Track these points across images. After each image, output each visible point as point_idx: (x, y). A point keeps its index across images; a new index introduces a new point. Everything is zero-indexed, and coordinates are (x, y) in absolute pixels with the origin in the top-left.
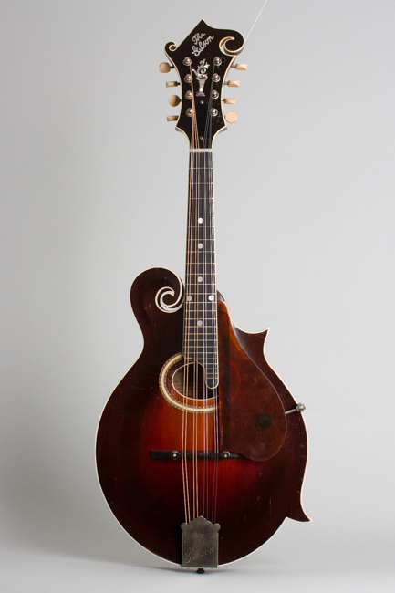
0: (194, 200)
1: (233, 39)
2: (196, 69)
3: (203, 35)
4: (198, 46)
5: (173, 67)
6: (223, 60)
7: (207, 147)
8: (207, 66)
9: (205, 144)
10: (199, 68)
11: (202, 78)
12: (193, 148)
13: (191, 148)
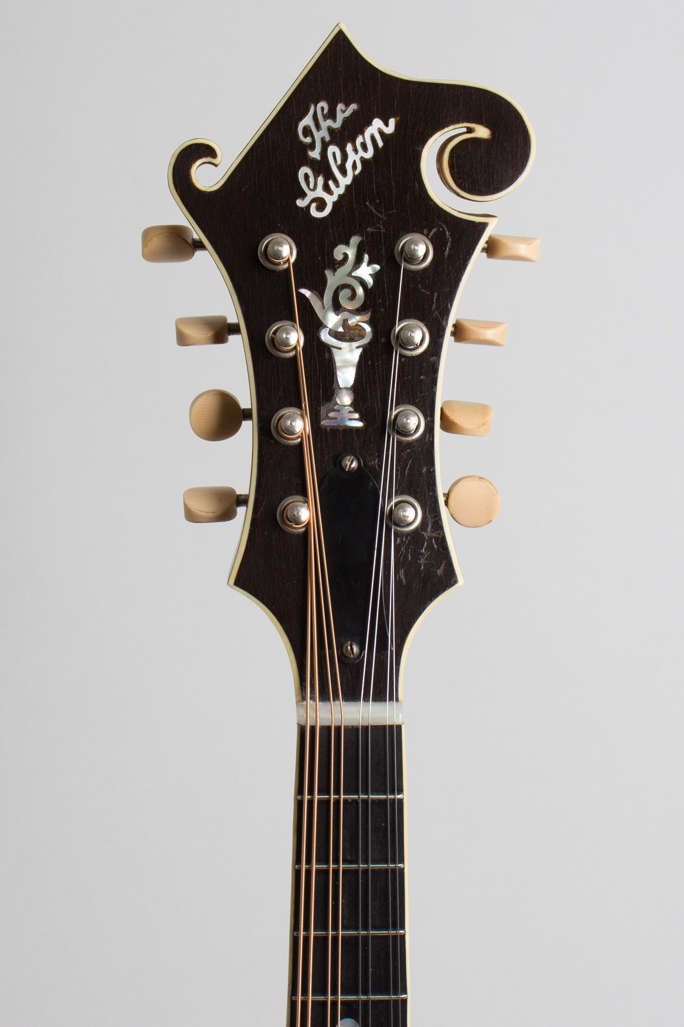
0: (321, 942)
1: (482, 132)
2: (319, 288)
3: (344, 112)
4: (322, 168)
5: (199, 245)
6: (438, 243)
7: (380, 696)
8: (366, 272)
9: (368, 675)
10: (333, 280)
11: (347, 335)
12: (313, 698)
13: (304, 698)
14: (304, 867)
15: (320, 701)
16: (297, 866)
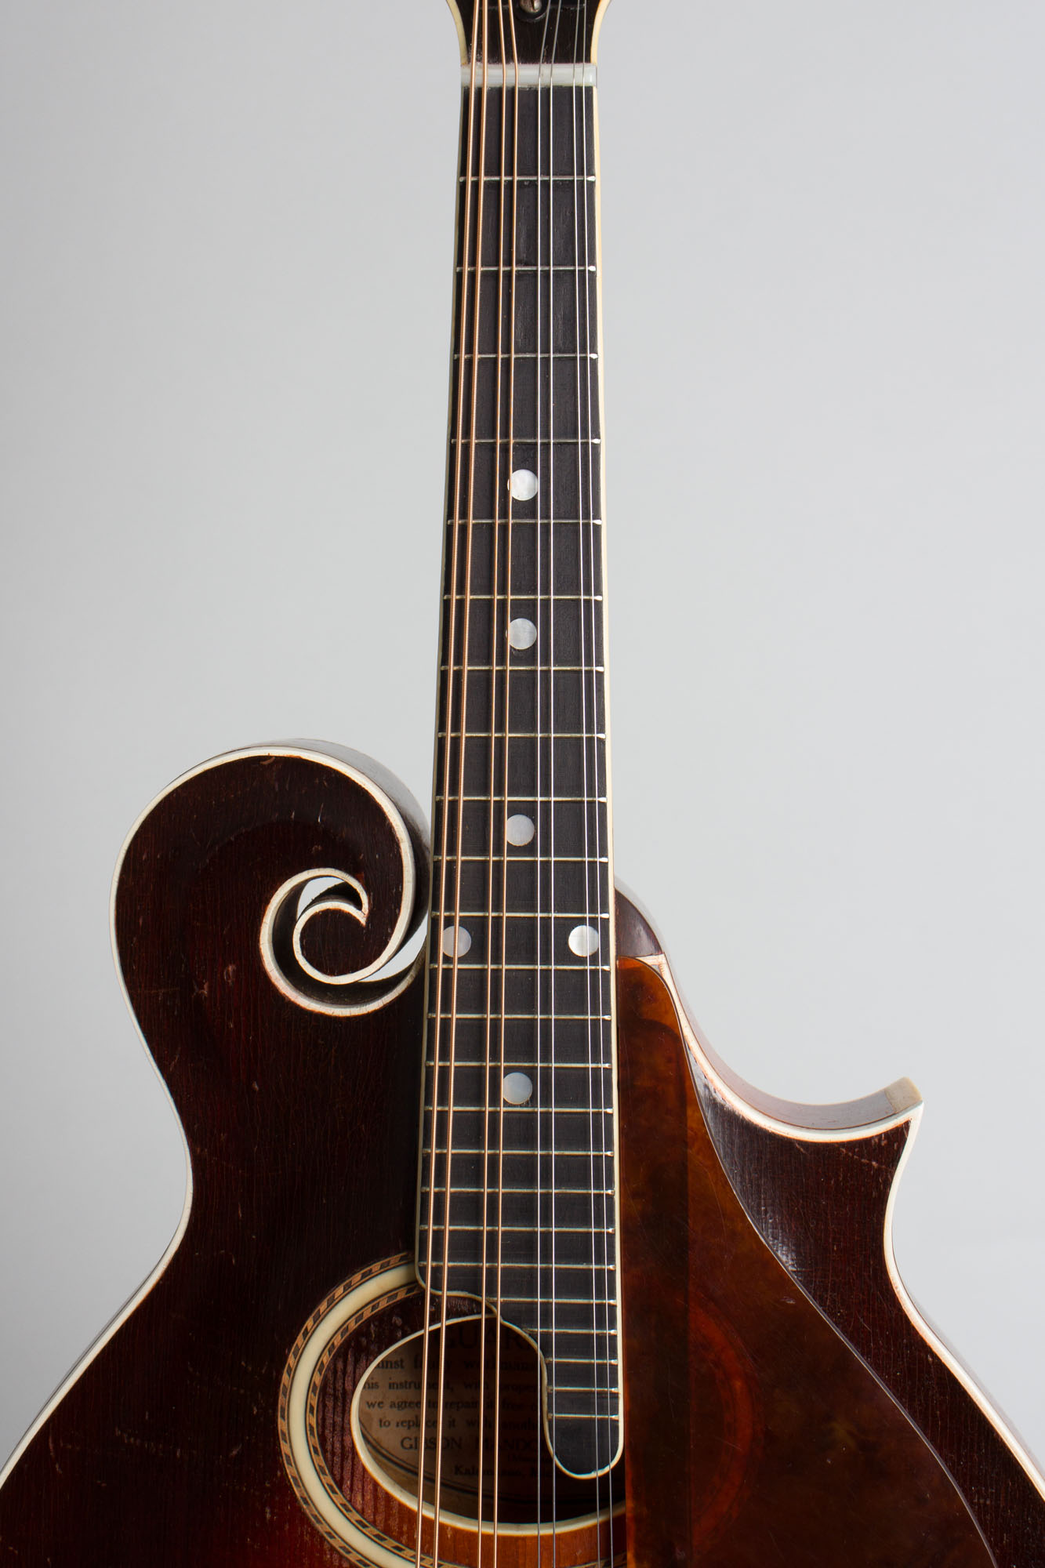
0: (489, 366)
7: (565, 56)
9: (549, 33)
12: (480, 59)
13: (469, 60)
14: (467, 269)
15: (489, 62)
16: (458, 269)
